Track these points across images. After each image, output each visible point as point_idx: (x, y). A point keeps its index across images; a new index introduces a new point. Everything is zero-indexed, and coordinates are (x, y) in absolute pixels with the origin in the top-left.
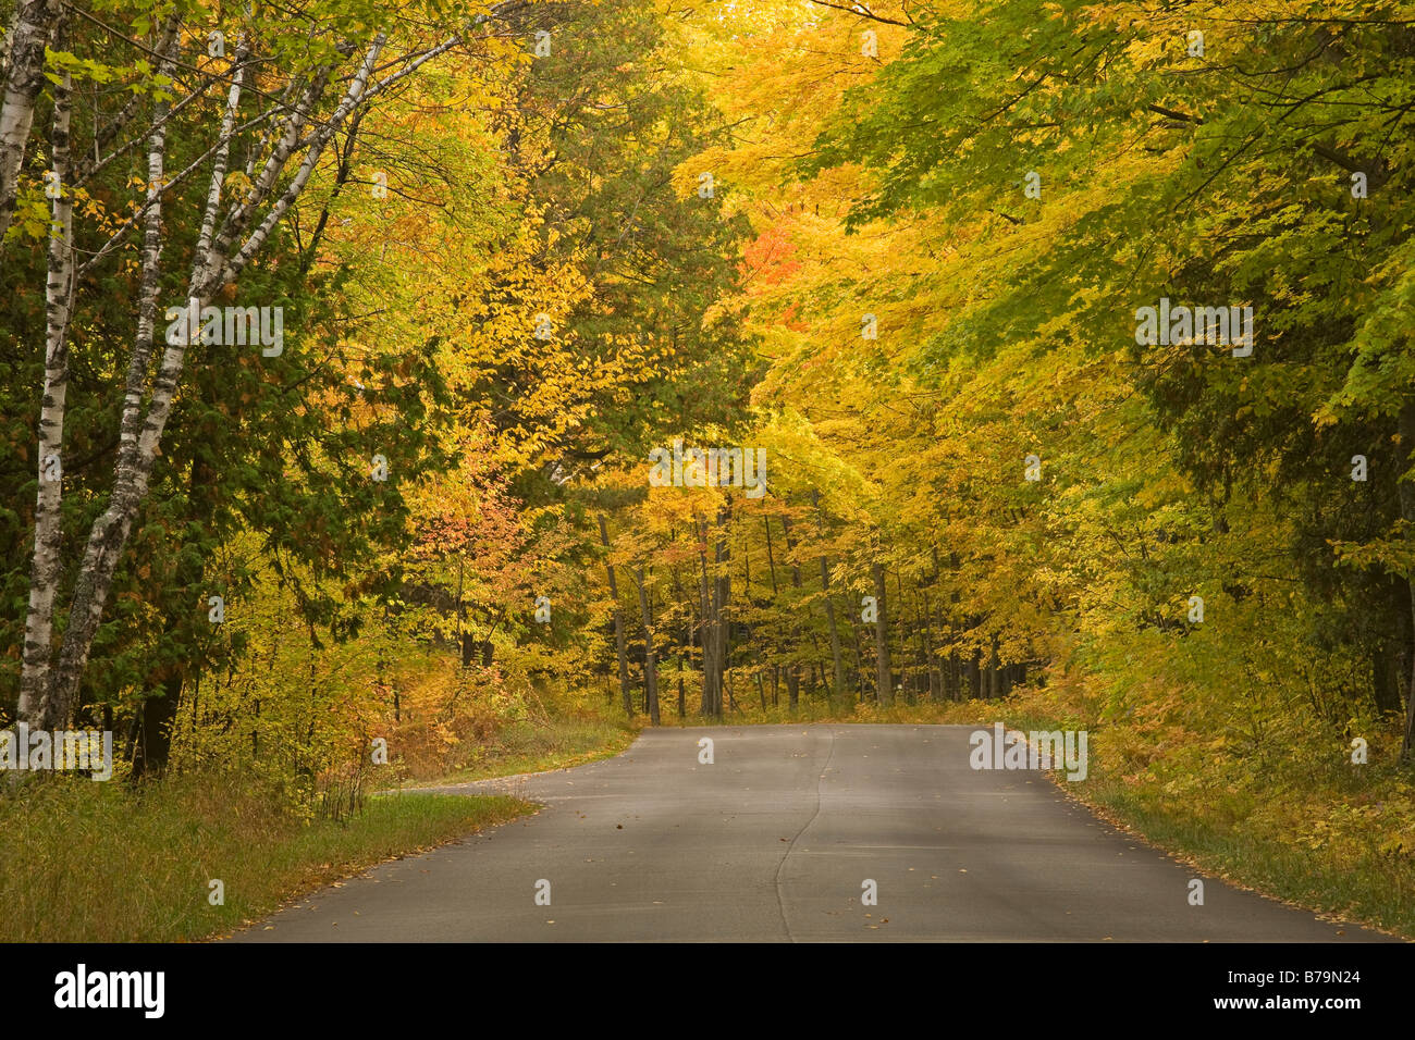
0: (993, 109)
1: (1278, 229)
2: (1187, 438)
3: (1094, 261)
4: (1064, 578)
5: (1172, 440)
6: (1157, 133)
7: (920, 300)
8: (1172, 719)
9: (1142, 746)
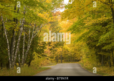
0: (78, 28)
1: (94, 35)
2: (89, 47)
3: (84, 36)
4: (82, 55)
5: (88, 47)
6: (87, 29)
7: (74, 39)
8: (88, 63)
9: (86, 64)
